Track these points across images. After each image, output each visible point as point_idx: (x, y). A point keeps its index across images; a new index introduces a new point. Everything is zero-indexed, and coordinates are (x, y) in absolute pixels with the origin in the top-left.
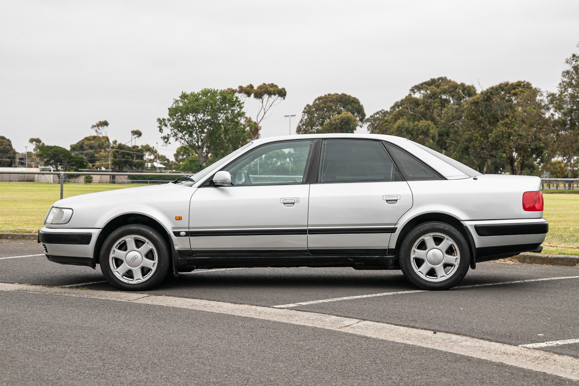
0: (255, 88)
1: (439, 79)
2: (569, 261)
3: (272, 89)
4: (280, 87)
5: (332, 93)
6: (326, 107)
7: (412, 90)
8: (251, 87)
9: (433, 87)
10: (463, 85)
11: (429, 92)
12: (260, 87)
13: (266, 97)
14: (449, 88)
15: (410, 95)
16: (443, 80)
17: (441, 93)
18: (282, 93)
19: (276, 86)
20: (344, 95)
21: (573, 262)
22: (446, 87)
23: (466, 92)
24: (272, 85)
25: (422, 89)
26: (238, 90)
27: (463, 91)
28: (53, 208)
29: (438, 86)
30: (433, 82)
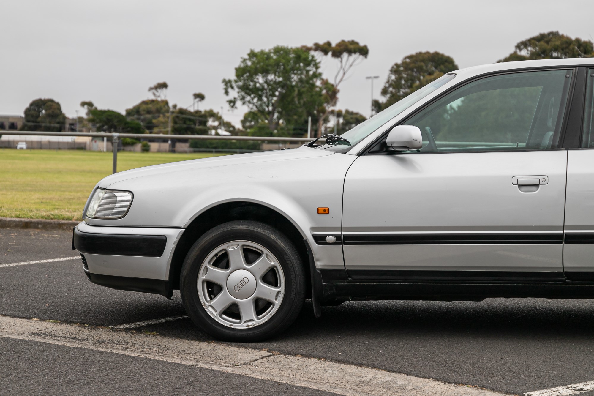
0: (334, 45)
1: (549, 34)
3: (352, 47)
4: (362, 44)
5: (424, 51)
6: (416, 67)
7: (518, 47)
8: (329, 44)
9: (542, 43)
10: (578, 41)
11: (537, 48)
12: (339, 45)
13: (345, 55)
14: (562, 44)
15: (515, 53)
16: (555, 35)
17: (551, 50)
18: (364, 51)
19: (357, 44)
20: (437, 54)
22: (558, 43)
23: (582, 48)
24: (353, 42)
25: (530, 45)
26: (314, 47)
27: (579, 47)
28: (98, 190)
29: (548, 42)
30: (542, 38)
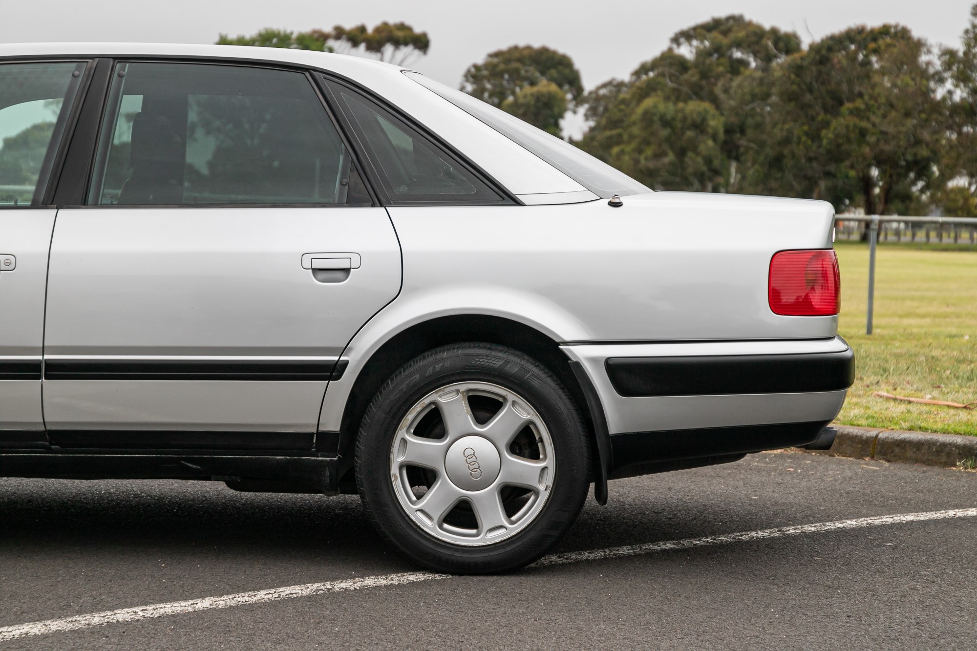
0: (370, 29)
1: (728, 19)
2: (937, 451)
3: (400, 34)
4: (418, 30)
5: (522, 43)
6: (507, 71)
7: (676, 40)
8: (362, 29)
9: (715, 34)
10: (774, 32)
11: (707, 43)
12: (378, 30)
13: (389, 49)
14: (747, 36)
15: (670, 50)
16: (737, 20)
17: (730, 47)
18: (421, 43)
19: (409, 29)
20: (544, 50)
21: (949, 454)
22: (741, 34)
23: (781, 45)
24: (402, 27)
25: (696, 38)
26: (333, 33)
27: (776, 44)
29: (725, 33)
30: (715, 26)
